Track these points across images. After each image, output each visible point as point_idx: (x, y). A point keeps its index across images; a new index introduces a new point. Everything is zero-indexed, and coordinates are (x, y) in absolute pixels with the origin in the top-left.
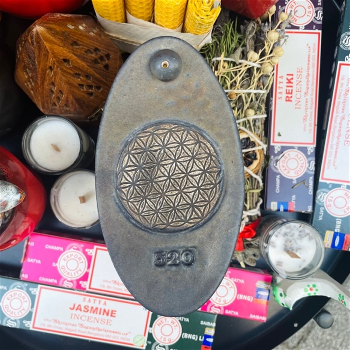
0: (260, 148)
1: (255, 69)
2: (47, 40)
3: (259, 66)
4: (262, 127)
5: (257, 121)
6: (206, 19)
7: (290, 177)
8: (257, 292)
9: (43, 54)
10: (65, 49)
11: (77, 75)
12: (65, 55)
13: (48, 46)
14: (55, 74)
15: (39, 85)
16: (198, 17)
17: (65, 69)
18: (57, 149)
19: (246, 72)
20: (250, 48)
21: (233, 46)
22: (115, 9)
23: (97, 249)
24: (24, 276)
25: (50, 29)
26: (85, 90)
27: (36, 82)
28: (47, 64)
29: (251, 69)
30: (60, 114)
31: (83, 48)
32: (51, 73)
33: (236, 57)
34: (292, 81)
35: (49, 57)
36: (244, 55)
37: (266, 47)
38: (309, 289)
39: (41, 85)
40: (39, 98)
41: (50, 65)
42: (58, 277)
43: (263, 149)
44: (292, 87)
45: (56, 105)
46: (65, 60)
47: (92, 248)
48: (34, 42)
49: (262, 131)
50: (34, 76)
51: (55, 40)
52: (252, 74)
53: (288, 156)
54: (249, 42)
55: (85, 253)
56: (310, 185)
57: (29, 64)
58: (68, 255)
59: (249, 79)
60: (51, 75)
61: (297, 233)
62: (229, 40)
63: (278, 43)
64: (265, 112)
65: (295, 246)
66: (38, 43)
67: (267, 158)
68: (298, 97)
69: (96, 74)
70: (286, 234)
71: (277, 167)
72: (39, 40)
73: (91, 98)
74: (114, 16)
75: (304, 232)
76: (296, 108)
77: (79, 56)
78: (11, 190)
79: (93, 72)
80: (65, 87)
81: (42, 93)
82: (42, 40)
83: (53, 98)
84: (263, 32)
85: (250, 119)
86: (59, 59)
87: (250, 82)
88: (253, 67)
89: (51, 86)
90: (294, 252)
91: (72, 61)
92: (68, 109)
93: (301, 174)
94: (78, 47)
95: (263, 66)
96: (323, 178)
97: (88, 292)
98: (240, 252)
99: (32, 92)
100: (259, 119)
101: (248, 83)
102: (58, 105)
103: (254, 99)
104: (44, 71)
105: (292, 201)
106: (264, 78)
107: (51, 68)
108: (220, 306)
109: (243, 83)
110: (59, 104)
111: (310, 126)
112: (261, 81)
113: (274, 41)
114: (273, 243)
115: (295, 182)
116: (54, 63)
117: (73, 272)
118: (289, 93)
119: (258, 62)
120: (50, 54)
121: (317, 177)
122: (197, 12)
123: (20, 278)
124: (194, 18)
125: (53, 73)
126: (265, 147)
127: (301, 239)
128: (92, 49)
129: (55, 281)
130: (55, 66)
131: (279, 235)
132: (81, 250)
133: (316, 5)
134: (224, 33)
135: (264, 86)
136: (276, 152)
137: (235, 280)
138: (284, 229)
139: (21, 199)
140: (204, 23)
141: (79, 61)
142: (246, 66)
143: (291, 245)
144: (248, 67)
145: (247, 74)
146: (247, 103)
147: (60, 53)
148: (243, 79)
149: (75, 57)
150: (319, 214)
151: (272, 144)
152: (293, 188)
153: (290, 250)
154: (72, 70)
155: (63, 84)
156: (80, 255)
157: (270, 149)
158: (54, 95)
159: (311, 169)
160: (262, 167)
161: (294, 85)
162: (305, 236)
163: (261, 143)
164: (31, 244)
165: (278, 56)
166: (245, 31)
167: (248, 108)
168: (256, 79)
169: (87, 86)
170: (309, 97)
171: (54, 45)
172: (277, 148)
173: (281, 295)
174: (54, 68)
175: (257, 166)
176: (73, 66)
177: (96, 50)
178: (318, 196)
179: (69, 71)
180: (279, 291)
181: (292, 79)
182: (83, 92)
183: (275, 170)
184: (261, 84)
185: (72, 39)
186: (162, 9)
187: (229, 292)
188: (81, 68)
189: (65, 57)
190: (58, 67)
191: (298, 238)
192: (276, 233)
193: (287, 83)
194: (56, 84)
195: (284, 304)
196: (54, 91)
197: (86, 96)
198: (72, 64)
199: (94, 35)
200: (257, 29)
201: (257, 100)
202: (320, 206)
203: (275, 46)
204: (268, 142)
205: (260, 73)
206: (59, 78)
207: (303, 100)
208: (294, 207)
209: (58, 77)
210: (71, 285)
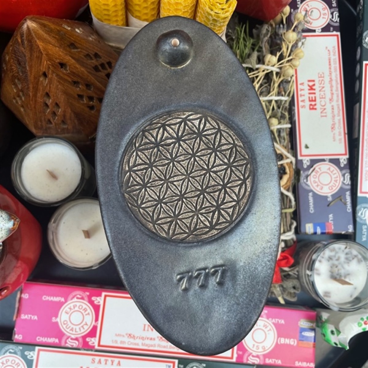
0: (288, 161)
1: (274, 73)
2: (40, 38)
3: (278, 70)
4: (287, 138)
5: (282, 131)
6: (221, 13)
7: (324, 193)
8: (301, 332)
9: (35, 56)
10: (61, 50)
11: (75, 83)
12: (62, 58)
13: (41, 45)
14: (50, 82)
15: (31, 98)
16: (212, 12)
17: (62, 75)
18: (53, 176)
19: (264, 79)
20: (266, 52)
21: (247, 51)
22: (116, 9)
23: (106, 296)
24: (18, 337)
25: (43, 26)
26: (85, 102)
27: (27, 95)
28: (40, 69)
29: (270, 75)
30: (56, 134)
31: (81, 51)
32: (45, 82)
33: (252, 61)
34: (314, 87)
35: (43, 60)
36: (261, 60)
37: (284, 49)
38: (363, 322)
39: (33, 97)
40: (31, 115)
41: (44, 70)
42: (60, 334)
43: (291, 162)
44: (314, 93)
45: (51, 123)
46: (62, 65)
47: (100, 295)
48: (25, 41)
49: (288, 143)
50: (25, 86)
51: (49, 39)
52: (271, 80)
53: (319, 170)
54: (265, 45)
55: (91, 302)
56: (347, 201)
57: (18, 73)
58: (71, 307)
59: (268, 85)
60: (45, 84)
61: (343, 257)
62: (242, 45)
63: (296, 45)
64: (289, 122)
65: (342, 272)
66: (30, 41)
67: (297, 173)
68: (323, 103)
69: (98, 83)
70: (330, 258)
71: (309, 183)
72: (30, 37)
73: (93, 112)
74: (114, 19)
75: (351, 253)
76: (322, 116)
77: (77, 60)
78: (2, 216)
79: (94, 79)
80: (62, 99)
81: (35, 107)
82: (34, 37)
83: (48, 114)
84: (278, 35)
85: (274, 129)
86: (55, 62)
87: (270, 89)
88: (272, 72)
89: (45, 98)
90: (343, 278)
91: (70, 65)
92: (65, 126)
93: (335, 190)
94: (76, 50)
95: (283, 70)
96: (361, 192)
97: (97, 351)
98: (277, 285)
99: (22, 110)
100: (283, 129)
101: (267, 90)
102: (53, 123)
103: (275, 108)
104: (37, 78)
105: (330, 222)
106: (285, 83)
107: (45, 75)
108: (259, 354)
109: (262, 91)
110: (55, 121)
111: (340, 134)
112: (281, 87)
113: (293, 42)
114: (317, 270)
115: (330, 199)
116: (49, 68)
117: (77, 327)
118: (312, 101)
119: (276, 66)
120: (44, 55)
121: (355, 191)
122: (210, 5)
123: (13, 341)
124: (207, 14)
125: (47, 80)
126: (293, 160)
127: (348, 263)
128: (91, 54)
129: (57, 341)
130: (50, 72)
131: (323, 260)
132: (86, 298)
133: (331, 7)
134: (235, 38)
135: (285, 93)
136: (305, 167)
137: (274, 321)
138: (327, 253)
139: (15, 226)
140: (219, 19)
141: (78, 66)
142: (263, 71)
143: (338, 270)
144: (266, 72)
145: (265, 81)
146: (268, 112)
147: (56, 56)
148: (261, 85)
149: (73, 61)
150: (362, 233)
151: (300, 158)
152: (328, 205)
153: (338, 277)
154: (70, 77)
155: (60, 93)
156: (85, 304)
157: (299, 163)
158: (49, 110)
159: (347, 183)
160: (292, 184)
161: (317, 91)
162: (353, 259)
163: (289, 155)
164: (25, 296)
165: (298, 58)
166: (258, 36)
167: (270, 117)
168: (276, 85)
169: (87, 98)
170: (334, 103)
171: (48, 44)
172: (306, 162)
173: (332, 332)
174: (49, 74)
175: (288, 181)
176: (71, 72)
177: (96, 55)
178: (358, 213)
179: (66, 77)
180: (329, 328)
181: (314, 85)
182: (83, 104)
183: (306, 187)
184: (282, 90)
185: (69, 39)
186: (170, 7)
187: (268, 335)
188: (81, 75)
189: (61, 59)
190: (53, 72)
191: (345, 262)
192: (319, 258)
193: (309, 90)
194: (51, 94)
195: (338, 343)
196: (49, 104)
197: (87, 109)
198: (69, 69)
199: (93, 41)
200: (271, 32)
201: (279, 107)
202: (362, 224)
203: (293, 49)
204: (295, 155)
205: (280, 77)
206: (54, 87)
207: (328, 107)
208: (333, 228)
209: (53, 85)
210: (75, 344)
